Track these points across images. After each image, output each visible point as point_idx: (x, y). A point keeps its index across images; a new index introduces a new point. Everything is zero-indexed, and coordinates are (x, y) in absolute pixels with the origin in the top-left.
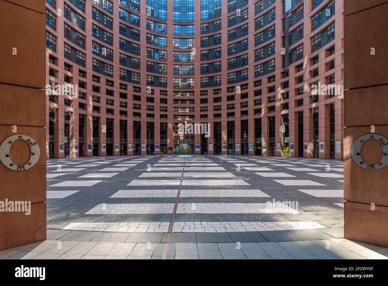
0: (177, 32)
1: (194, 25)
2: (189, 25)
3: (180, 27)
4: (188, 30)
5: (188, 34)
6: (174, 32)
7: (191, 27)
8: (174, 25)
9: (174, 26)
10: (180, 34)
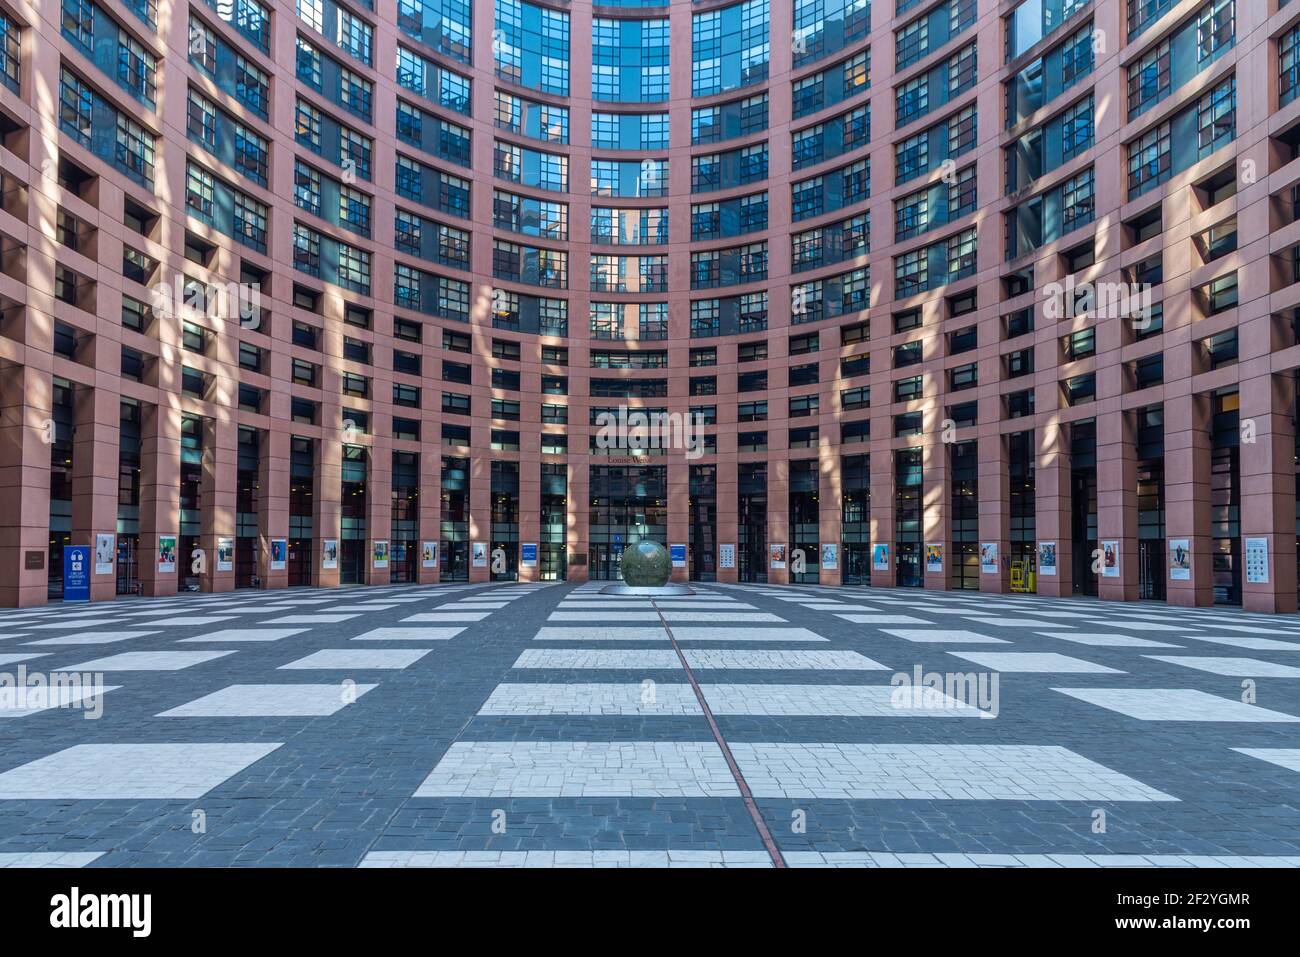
0: (608, 137)
1: (667, 112)
3: (616, 119)
4: (644, 128)
5: (644, 146)
6: (594, 136)
7: (658, 118)
8: (594, 111)
9: (594, 117)
10: (616, 146)
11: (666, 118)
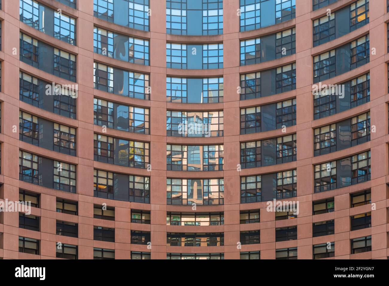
0: (178, 60)
1: (221, 42)
2: (208, 44)
3: (184, 47)
4: (205, 54)
5: (205, 67)
6: (168, 59)
7: (215, 47)
8: (168, 42)
9: (168, 46)
10: (184, 66)
11: (221, 46)
